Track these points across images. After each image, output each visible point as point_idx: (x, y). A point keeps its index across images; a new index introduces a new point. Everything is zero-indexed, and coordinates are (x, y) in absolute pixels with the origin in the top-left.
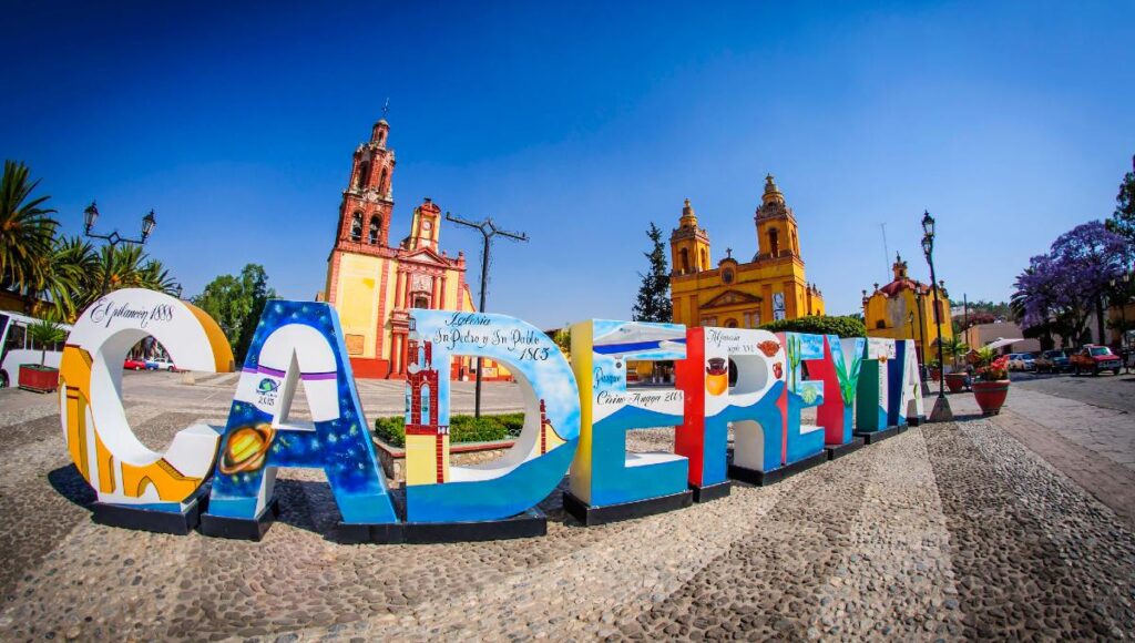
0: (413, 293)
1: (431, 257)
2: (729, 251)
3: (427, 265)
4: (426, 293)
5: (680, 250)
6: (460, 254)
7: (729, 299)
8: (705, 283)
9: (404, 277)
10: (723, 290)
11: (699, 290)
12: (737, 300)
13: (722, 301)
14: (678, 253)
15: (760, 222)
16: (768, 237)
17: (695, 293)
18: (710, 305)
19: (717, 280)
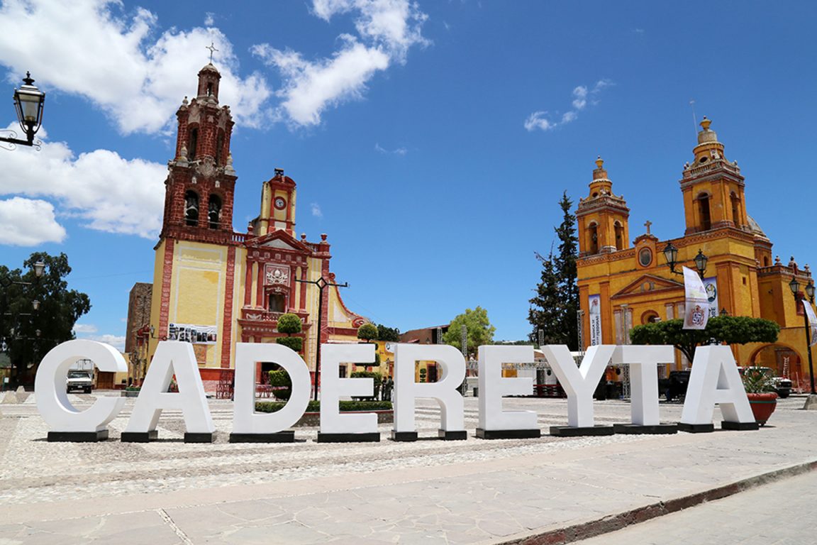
0: (266, 287)
1: (288, 242)
2: (648, 224)
3: (284, 253)
4: (282, 286)
5: (588, 225)
6: (324, 237)
7: (646, 285)
8: (618, 266)
9: (255, 267)
10: (640, 274)
11: (611, 275)
12: (657, 287)
13: (638, 290)
14: (585, 230)
15: (687, 187)
16: (696, 206)
17: (604, 280)
18: (622, 295)
19: (631, 263)
